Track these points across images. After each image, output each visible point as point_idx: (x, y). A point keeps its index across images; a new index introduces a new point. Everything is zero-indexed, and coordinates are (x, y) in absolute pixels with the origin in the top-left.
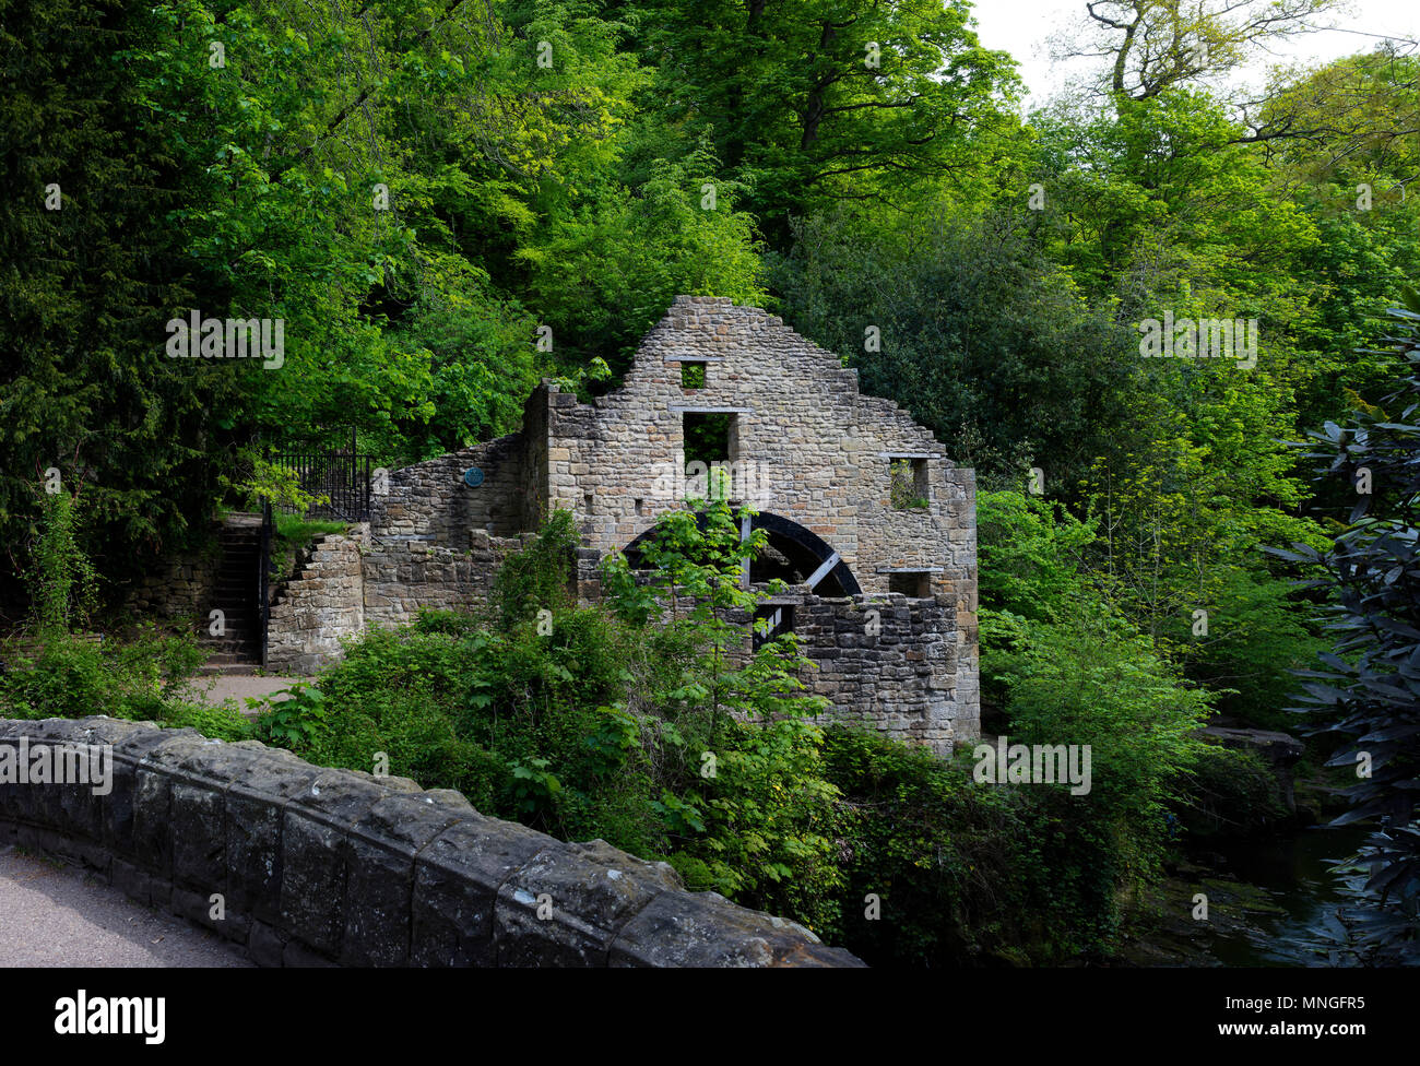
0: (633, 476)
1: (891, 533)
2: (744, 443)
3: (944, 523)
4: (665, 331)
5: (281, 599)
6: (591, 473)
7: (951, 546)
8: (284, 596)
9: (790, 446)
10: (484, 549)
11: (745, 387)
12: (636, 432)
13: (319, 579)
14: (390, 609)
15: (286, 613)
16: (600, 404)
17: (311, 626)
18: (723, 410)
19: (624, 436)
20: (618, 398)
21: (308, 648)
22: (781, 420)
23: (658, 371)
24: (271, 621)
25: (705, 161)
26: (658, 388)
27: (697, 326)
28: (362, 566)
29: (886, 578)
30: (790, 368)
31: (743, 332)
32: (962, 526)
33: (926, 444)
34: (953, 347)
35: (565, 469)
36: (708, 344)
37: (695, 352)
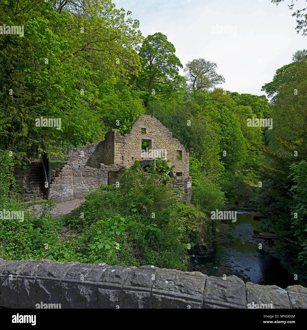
0: (132, 152)
1: (176, 165)
2: (152, 146)
3: (185, 163)
4: (138, 121)
5: (53, 182)
6: (123, 151)
7: (185, 167)
8: (54, 181)
9: (161, 147)
10: (103, 168)
11: (153, 134)
12: (133, 142)
13: (63, 176)
14: (80, 183)
15: (54, 186)
16: (125, 136)
17: (61, 189)
18: (149, 139)
19: (130, 143)
20: (129, 135)
21: (60, 195)
22: (159, 142)
23: (137, 129)
24: (50, 188)
25: (134, 87)
26: (137, 133)
27: (144, 121)
28: (73, 173)
29: (176, 173)
30: (161, 131)
31: (153, 123)
32: (187, 163)
33: (182, 148)
34: (178, 130)
35: (118, 150)
36: (146, 125)
37: (144, 126)
